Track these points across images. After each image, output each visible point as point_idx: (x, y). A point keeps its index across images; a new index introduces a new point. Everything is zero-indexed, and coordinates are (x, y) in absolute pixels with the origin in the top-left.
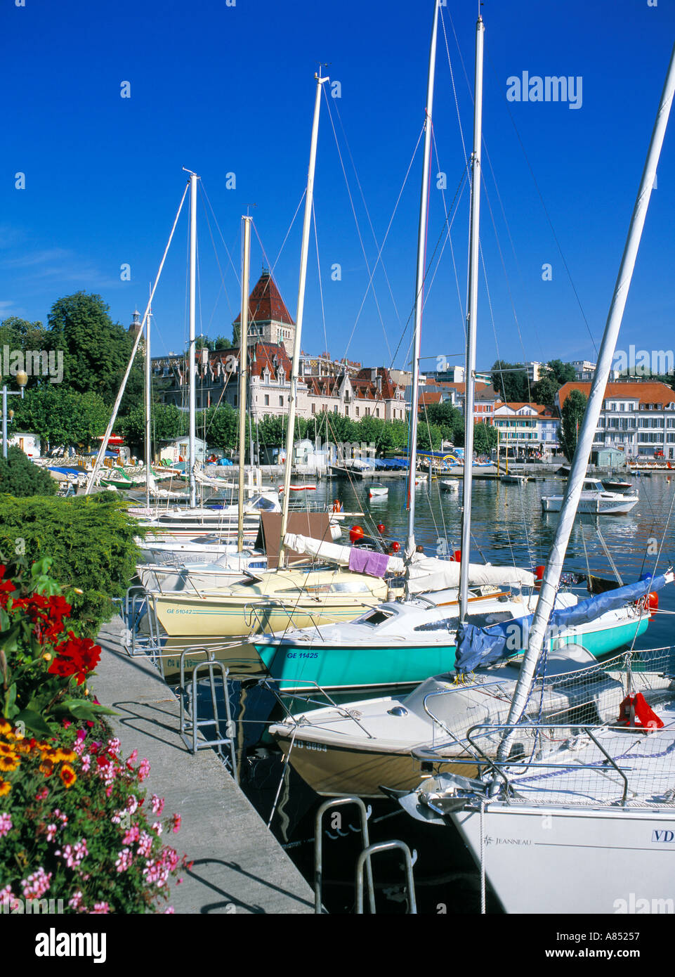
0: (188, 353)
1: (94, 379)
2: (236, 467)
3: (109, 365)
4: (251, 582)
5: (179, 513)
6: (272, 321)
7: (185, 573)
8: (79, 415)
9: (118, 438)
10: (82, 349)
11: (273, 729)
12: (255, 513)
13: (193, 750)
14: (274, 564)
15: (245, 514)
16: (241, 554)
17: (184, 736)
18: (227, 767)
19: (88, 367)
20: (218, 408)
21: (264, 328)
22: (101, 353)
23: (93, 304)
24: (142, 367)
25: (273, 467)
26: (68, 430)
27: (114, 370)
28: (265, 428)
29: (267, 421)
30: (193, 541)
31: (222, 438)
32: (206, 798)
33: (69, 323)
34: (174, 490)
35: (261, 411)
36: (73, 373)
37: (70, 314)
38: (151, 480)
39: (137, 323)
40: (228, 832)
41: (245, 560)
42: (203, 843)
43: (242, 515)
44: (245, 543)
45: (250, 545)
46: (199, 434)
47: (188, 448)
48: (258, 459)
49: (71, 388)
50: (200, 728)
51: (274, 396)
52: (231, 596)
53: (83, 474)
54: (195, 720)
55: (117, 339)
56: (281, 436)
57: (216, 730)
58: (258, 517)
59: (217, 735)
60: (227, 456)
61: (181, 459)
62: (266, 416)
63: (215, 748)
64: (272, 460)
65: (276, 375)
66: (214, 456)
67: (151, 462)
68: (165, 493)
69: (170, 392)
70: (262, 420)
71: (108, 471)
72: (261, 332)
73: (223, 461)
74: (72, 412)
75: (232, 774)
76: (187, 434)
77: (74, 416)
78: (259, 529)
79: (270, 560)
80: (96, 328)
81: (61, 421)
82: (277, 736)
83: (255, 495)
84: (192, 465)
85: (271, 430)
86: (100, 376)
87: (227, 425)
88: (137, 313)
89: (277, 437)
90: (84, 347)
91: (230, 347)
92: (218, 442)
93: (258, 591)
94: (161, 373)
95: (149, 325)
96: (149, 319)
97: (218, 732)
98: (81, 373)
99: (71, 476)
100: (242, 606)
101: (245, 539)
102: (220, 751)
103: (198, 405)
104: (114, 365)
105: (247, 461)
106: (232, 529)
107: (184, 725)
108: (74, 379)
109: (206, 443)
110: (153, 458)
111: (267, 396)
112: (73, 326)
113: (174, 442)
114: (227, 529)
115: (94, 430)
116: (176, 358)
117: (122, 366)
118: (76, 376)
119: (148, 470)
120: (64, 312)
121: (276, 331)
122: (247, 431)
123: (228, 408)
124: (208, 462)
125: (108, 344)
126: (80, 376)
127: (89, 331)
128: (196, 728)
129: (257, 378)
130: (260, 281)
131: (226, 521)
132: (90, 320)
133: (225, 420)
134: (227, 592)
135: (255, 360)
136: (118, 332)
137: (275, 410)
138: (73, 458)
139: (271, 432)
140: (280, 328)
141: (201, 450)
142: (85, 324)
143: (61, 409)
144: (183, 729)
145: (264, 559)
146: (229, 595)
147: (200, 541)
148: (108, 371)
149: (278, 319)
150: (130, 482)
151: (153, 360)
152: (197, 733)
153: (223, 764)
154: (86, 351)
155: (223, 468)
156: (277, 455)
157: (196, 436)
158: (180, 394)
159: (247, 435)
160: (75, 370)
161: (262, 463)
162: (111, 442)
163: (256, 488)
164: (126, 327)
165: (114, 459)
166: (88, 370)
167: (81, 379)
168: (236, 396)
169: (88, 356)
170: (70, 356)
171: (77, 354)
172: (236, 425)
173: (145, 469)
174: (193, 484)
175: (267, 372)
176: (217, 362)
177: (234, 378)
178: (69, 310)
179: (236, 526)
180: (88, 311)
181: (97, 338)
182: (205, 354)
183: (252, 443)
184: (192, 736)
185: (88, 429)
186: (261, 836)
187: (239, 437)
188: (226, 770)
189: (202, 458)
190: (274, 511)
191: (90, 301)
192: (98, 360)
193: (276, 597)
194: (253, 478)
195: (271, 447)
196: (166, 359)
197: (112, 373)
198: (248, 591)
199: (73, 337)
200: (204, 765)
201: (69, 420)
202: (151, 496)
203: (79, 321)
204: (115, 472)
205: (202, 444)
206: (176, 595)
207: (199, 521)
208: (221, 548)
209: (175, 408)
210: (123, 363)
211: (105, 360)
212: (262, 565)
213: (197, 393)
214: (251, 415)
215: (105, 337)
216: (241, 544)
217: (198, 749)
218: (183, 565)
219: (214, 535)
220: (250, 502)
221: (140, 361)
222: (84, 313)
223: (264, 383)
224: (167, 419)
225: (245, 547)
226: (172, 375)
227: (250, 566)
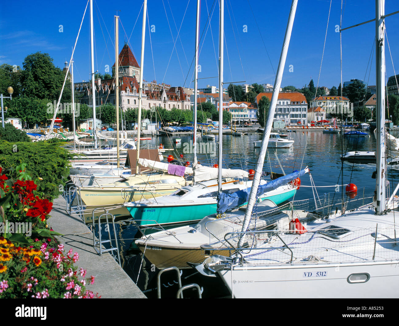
0: (91, 81)
1: (47, 93)
2: (115, 132)
3: (54, 86)
4: (124, 180)
5: (90, 152)
6: (130, 66)
7: (93, 178)
8: (40, 109)
9: (60, 119)
10: (40, 79)
11: (137, 242)
12: (125, 151)
13: (100, 253)
14: (134, 172)
15: (120, 151)
16: (119, 169)
17: (95, 248)
19: (44, 87)
20: (106, 105)
21: (126, 69)
22: (50, 81)
23: (45, 58)
24: (70, 87)
25: (132, 131)
26: (35, 116)
27: (56, 88)
28: (128, 114)
29: (129, 111)
30: (96, 164)
31: (109, 119)
32: (107, 274)
33: (33, 66)
34: (87, 142)
35: (126, 106)
36: (37, 90)
37: (34, 62)
38: (76, 138)
39: (67, 67)
40: (118, 288)
41: (121, 171)
42: (106, 293)
44: (121, 164)
45: (123, 165)
46: (98, 117)
47: (93, 123)
48: (125, 127)
49: (36, 97)
50: (103, 244)
51: (132, 100)
52: (115, 187)
53: (43, 136)
54: (100, 240)
55: (58, 74)
56: (135, 118)
57: (110, 244)
60: (111, 127)
61: (90, 129)
62: (128, 109)
63: (110, 252)
64: (132, 128)
65: (133, 90)
66: (105, 127)
67: (76, 130)
68: (82, 143)
69: (83, 98)
70: (127, 110)
71: (56, 135)
72: (125, 71)
73: (109, 129)
74: (37, 107)
75: (119, 263)
76: (92, 117)
77: (38, 110)
78: (127, 158)
79: (132, 171)
80: (47, 69)
81: (32, 112)
82: (139, 245)
83: (124, 143)
84: (95, 129)
85: (131, 115)
86: (50, 91)
87: (111, 113)
88: (67, 62)
89: (133, 118)
90: (42, 78)
91: (111, 78)
92: (106, 120)
93: (128, 184)
94: (79, 90)
95: (72, 66)
96: (72, 64)
97: (111, 245)
98: (40, 90)
99: (37, 137)
100: (120, 191)
101: (121, 162)
102: (113, 254)
103: (97, 104)
104: (57, 86)
105: (120, 129)
106: (114, 158)
107: (96, 243)
108: (37, 93)
109: (101, 121)
110: (76, 128)
111: (129, 100)
112: (36, 68)
113: (86, 121)
114: (112, 158)
115: (48, 116)
116: (86, 83)
117: (60, 87)
118: (37, 91)
119: (75, 134)
120: (31, 61)
121: (131, 71)
122: (120, 115)
123: (111, 105)
124: (102, 130)
125: (53, 76)
126: (40, 91)
127: (44, 71)
128: (101, 244)
129: (124, 92)
130: (124, 48)
131: (111, 155)
132: (44, 65)
133: (110, 111)
134: (113, 185)
135: (123, 84)
136: (58, 71)
137: (132, 106)
138: (38, 129)
139: (131, 116)
140: (133, 69)
141: (99, 124)
142: (42, 67)
143: (31, 106)
144: (95, 245)
145: (130, 170)
146: (114, 187)
147: (100, 164)
148: (54, 89)
149: (132, 65)
150: (66, 139)
151: (75, 84)
152: (101, 246)
153: (114, 259)
154: (43, 80)
155: (109, 132)
156: (134, 126)
157: (96, 118)
158: (88, 99)
159: (120, 117)
160: (38, 88)
161: (127, 129)
162: (56, 122)
163: (124, 140)
164: (62, 69)
165: (58, 129)
166: (44, 89)
167: (41, 93)
168: (114, 100)
169: (44, 82)
170: (35, 82)
171: (38, 81)
172: (115, 112)
173: (73, 133)
174: (96, 138)
175: (128, 89)
176: (105, 85)
177: (113, 92)
178: (33, 61)
179: (116, 156)
180: (43, 61)
181: (48, 73)
182: (100, 81)
183: (122, 121)
184: (99, 247)
185: (45, 116)
186: (133, 288)
187: (116, 118)
188: (116, 261)
189: (100, 127)
190: (133, 149)
191: (44, 56)
192: (49, 84)
193: (135, 187)
194: (123, 136)
195: (131, 122)
196: (82, 83)
197: (56, 90)
198: (123, 185)
199: (36, 73)
200: (105, 260)
201: (35, 111)
202: (76, 144)
203: (39, 66)
204: (59, 135)
205: (100, 122)
206: (89, 188)
207: (99, 155)
208: (110, 167)
209: (86, 106)
210: (61, 86)
211: (52, 84)
212: (129, 173)
213: (96, 99)
214: (121, 108)
215: (52, 73)
216: (119, 164)
217: (102, 253)
218: (92, 174)
219: (106, 161)
220: (122, 146)
221: (69, 85)
222: (41, 62)
223: (127, 94)
224: (83, 111)
225: (121, 166)
226: (84, 91)
227: (123, 174)
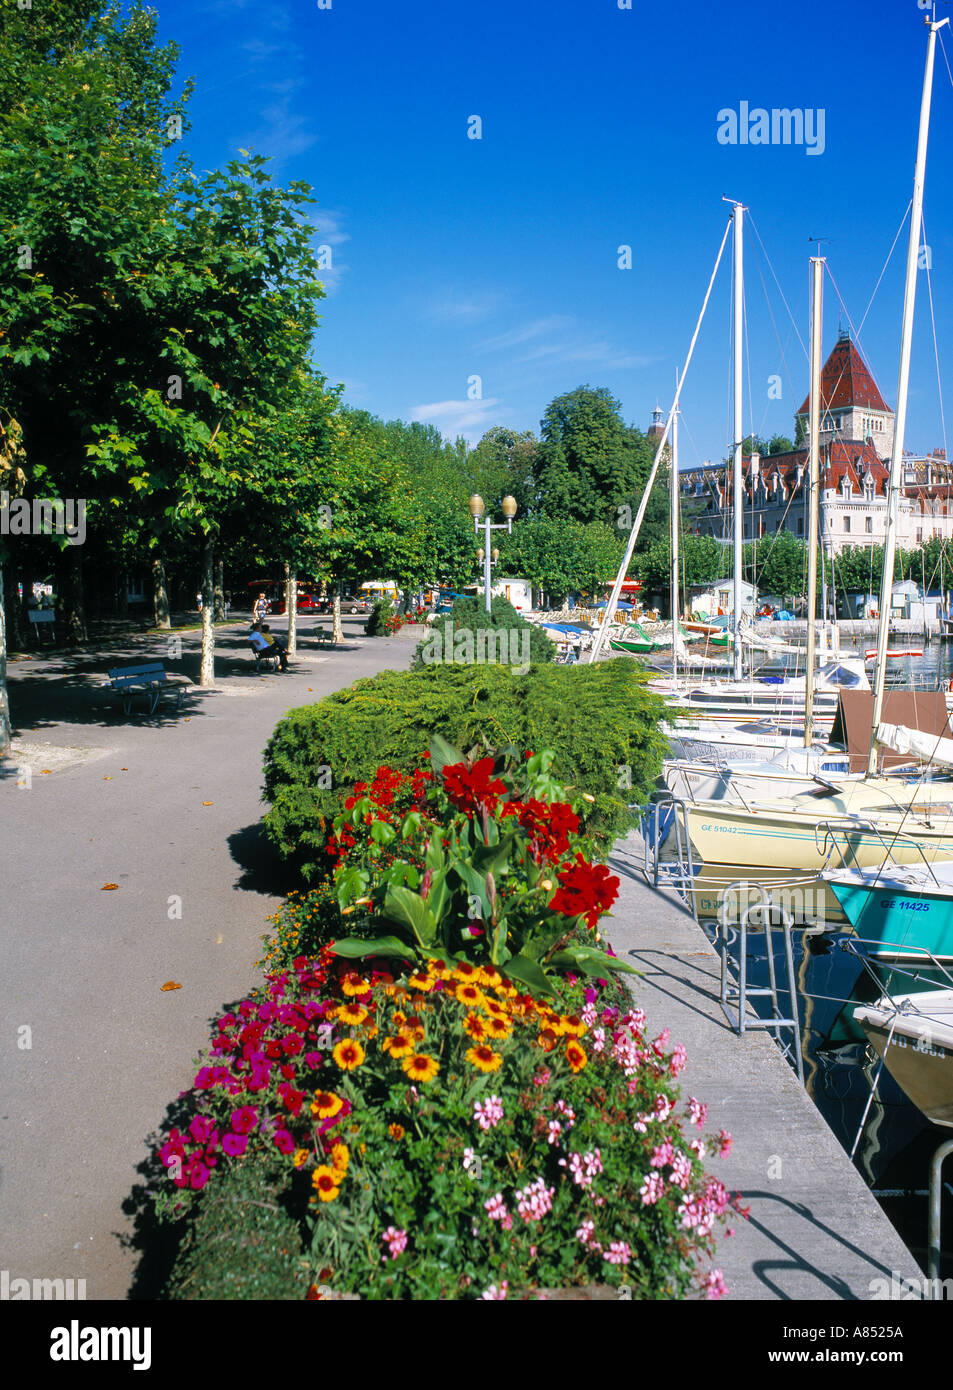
0: (732, 460)
1: (601, 503)
2: (802, 623)
3: (622, 483)
4: (828, 792)
5: (718, 687)
6: (855, 408)
7: (727, 774)
8: (582, 553)
9: (634, 583)
10: (585, 464)
11: (860, 1013)
12: (831, 690)
13: (739, 1028)
14: (859, 765)
15: (816, 692)
16: (809, 750)
17: (726, 1006)
18: (788, 1059)
19: (595, 489)
20: (776, 539)
21: (842, 418)
22: (611, 468)
23: (599, 402)
24: (665, 484)
25: (857, 622)
26: (567, 574)
27: (628, 490)
28: (844, 565)
29: (848, 555)
30: (738, 728)
31: (780, 580)
32: (758, 1102)
33: (568, 429)
34: (711, 656)
35: (838, 540)
36: (574, 497)
37: (569, 417)
38: (679, 640)
39: (659, 424)
40: (790, 1157)
41: (816, 759)
42: (753, 1167)
43: (811, 693)
44: (816, 735)
45: (823, 737)
46: (748, 576)
47: (731, 595)
48: (833, 611)
49: (571, 517)
50: (749, 998)
51: (858, 517)
52: (794, 812)
53: (587, 632)
54: (743, 986)
55: (632, 447)
56: (868, 577)
57: (772, 1004)
58: (835, 697)
59: (774, 1011)
60: (788, 607)
61: (720, 612)
62: (846, 548)
63: (771, 1030)
64: (856, 613)
65: (862, 486)
66: (767, 606)
67: (679, 616)
68: (698, 660)
69: (706, 516)
70: (840, 553)
71: (620, 629)
72: (838, 425)
73: (781, 615)
74: (572, 549)
75: (796, 1071)
76: (730, 575)
77: (575, 555)
78: (837, 714)
79: (854, 761)
80: (604, 434)
81: (558, 561)
82: (866, 1023)
83: (829, 664)
84: (738, 619)
85: (854, 568)
86: (610, 499)
87: (788, 562)
88: (658, 410)
89: (862, 578)
90: (588, 461)
91: (791, 450)
92: (774, 586)
93: (840, 806)
94: (692, 491)
95: (675, 426)
96: (676, 418)
97: (776, 1007)
98: (584, 496)
99: (571, 636)
100: (810, 827)
101: (816, 728)
102: (778, 1036)
103: (746, 534)
104: (628, 482)
105: (819, 615)
106: (796, 713)
107: (728, 992)
108: (575, 504)
109: (756, 589)
110: (681, 612)
111: (847, 519)
112: (574, 434)
113: (712, 587)
114: (789, 713)
115: (602, 573)
116: (714, 469)
117: (638, 484)
118: (577, 501)
119: (676, 627)
120: (561, 416)
121: (859, 422)
122: (819, 569)
123: (789, 538)
124: (759, 615)
125: (619, 454)
126: (583, 500)
127: (595, 439)
128: (743, 997)
129: (831, 492)
130: (835, 351)
131: (787, 701)
132: (595, 424)
133: (785, 555)
134: (789, 805)
135: (829, 466)
136: (633, 438)
137: (859, 539)
138: (574, 612)
139: (854, 571)
140: (867, 417)
141: (749, 598)
142: (588, 429)
143: (558, 545)
144: (725, 998)
145: (845, 759)
146: (791, 810)
147: (748, 728)
148: (620, 491)
149: (864, 404)
150: (651, 644)
151: (681, 473)
152: (746, 1005)
153: (781, 1054)
154: (592, 466)
155: (782, 623)
156: (863, 605)
157: (743, 578)
158: (718, 520)
159: (819, 576)
160: (576, 492)
161: (840, 616)
162: (625, 589)
163: (830, 653)
164: (644, 430)
165: (629, 613)
166: (593, 492)
167: (584, 505)
168: (801, 520)
169: (594, 473)
170: (570, 474)
171: (578, 470)
172: (802, 561)
173: (670, 625)
174: (739, 647)
175: (847, 482)
176: (772, 471)
177: (801, 495)
178: (568, 412)
179: (802, 708)
180: (594, 411)
181: (605, 447)
182: (755, 461)
183: (825, 587)
184: (739, 1008)
185: (593, 572)
186: (841, 1171)
187: (807, 580)
188: (787, 1064)
189: (751, 610)
190: (858, 687)
191: (596, 397)
192: (606, 477)
193: (866, 818)
194: (826, 640)
195: (853, 593)
196: (700, 470)
197: (625, 494)
198: (825, 806)
199: (574, 448)
200: (755, 1053)
201: (568, 560)
202: (679, 663)
203: (581, 427)
204: (629, 629)
205: (751, 590)
206: (714, 805)
207: (747, 700)
208: (780, 740)
209: (713, 541)
210: (640, 480)
211: (616, 477)
212: (841, 767)
213: (746, 517)
214: (822, 547)
215: (615, 445)
216: (809, 735)
217: (747, 1029)
218: (724, 762)
219: (769, 721)
220: (822, 674)
221: (664, 475)
222: (588, 415)
223: (843, 499)
224: (702, 556)
225: (815, 741)
226: (708, 493)
227: (823, 768)
